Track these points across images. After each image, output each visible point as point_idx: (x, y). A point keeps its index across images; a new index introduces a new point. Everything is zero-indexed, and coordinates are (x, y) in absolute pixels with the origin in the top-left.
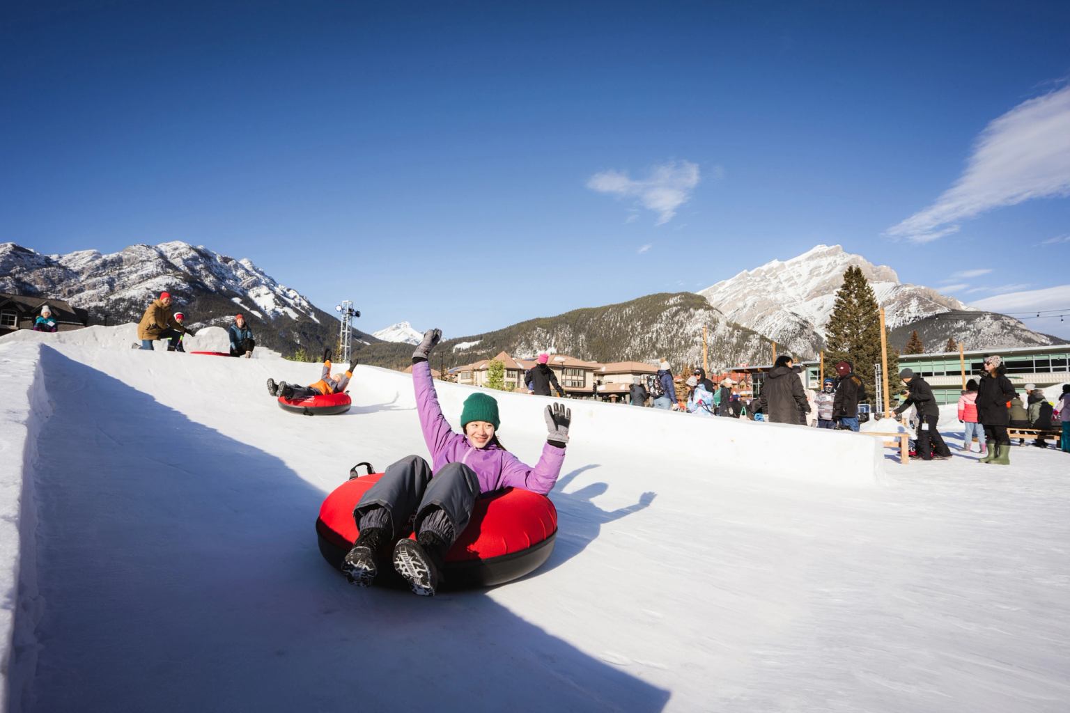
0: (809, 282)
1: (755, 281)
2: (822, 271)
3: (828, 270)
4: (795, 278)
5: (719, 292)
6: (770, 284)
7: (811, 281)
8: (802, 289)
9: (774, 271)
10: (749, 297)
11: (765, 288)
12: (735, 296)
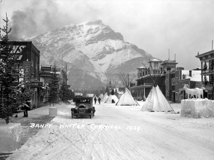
0: (87, 36)
1: (63, 33)
2: (93, 31)
3: (96, 31)
4: (81, 33)
5: (45, 37)
6: (70, 35)
7: (88, 36)
8: (84, 39)
9: (71, 29)
10: (60, 42)
11: (68, 37)
12: (53, 41)
